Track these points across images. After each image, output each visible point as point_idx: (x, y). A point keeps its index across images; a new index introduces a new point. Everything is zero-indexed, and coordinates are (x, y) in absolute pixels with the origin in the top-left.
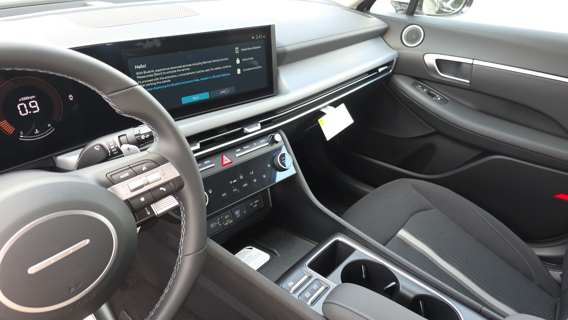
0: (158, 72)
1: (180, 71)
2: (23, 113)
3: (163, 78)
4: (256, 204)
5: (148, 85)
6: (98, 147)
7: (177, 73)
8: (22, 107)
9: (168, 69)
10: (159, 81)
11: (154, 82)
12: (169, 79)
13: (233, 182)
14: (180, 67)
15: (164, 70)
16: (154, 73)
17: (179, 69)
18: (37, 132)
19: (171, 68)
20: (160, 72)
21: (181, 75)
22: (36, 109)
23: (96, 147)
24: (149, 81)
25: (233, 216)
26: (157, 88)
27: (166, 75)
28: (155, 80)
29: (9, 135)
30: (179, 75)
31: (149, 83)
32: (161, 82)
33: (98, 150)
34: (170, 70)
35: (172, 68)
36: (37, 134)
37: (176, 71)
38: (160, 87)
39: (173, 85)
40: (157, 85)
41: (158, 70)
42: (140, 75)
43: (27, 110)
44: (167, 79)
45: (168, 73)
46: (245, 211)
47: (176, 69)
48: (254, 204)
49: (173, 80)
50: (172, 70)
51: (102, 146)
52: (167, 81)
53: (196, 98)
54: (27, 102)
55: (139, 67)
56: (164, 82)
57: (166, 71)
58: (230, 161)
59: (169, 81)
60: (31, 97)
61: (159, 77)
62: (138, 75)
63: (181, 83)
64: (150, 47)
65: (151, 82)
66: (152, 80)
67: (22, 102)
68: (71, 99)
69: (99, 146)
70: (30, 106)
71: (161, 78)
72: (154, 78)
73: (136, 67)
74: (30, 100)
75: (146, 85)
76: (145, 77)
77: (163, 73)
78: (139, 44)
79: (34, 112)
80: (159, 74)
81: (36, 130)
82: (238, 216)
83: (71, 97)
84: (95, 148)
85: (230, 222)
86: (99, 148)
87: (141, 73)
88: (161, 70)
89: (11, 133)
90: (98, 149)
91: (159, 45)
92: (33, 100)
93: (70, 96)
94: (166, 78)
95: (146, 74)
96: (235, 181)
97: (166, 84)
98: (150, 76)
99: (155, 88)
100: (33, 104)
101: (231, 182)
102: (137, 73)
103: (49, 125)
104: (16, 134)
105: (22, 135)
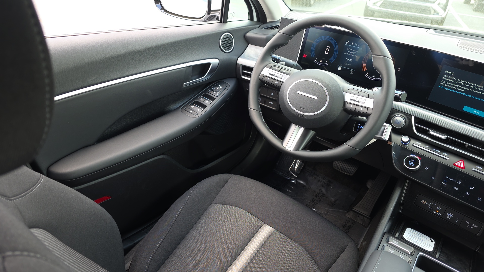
0: (459, 81)
1: (477, 88)
3: (460, 87)
4: (472, 226)
5: (446, 85)
7: (473, 89)
9: (468, 83)
10: (456, 87)
11: (452, 85)
12: (464, 89)
13: (449, 179)
14: (478, 86)
15: (464, 82)
16: (456, 80)
17: (477, 87)
19: (470, 83)
20: (461, 82)
21: (475, 91)
24: (449, 83)
25: (444, 213)
26: (451, 90)
27: (464, 86)
28: (453, 85)
30: (473, 91)
31: (448, 85)
32: (457, 89)
34: (469, 84)
35: (472, 84)
36: (373, 77)
37: (473, 87)
38: (453, 91)
39: (464, 94)
40: (453, 89)
41: (460, 80)
42: (445, 77)
44: (462, 89)
45: (466, 85)
46: (457, 220)
47: (474, 86)
48: (470, 225)
49: (466, 92)
50: (470, 85)
52: (461, 90)
53: (477, 113)
55: (448, 72)
56: (459, 89)
57: (465, 83)
58: (463, 167)
59: (463, 90)
61: (457, 84)
62: (444, 77)
63: (471, 97)
64: (464, 64)
65: (450, 85)
66: (451, 84)
71: (458, 86)
72: (454, 83)
73: (446, 71)
75: (445, 85)
76: (448, 80)
77: (462, 84)
78: (457, 59)
80: (459, 83)
81: (374, 76)
82: (448, 217)
85: (438, 214)
87: (447, 76)
88: (462, 81)
89: (364, 71)
91: (471, 65)
93: (399, 69)
94: (462, 87)
95: (449, 79)
96: (452, 180)
97: (459, 91)
98: (452, 81)
99: (449, 90)
101: (447, 177)
102: (444, 76)
103: (380, 77)
104: (366, 72)
105: (367, 74)
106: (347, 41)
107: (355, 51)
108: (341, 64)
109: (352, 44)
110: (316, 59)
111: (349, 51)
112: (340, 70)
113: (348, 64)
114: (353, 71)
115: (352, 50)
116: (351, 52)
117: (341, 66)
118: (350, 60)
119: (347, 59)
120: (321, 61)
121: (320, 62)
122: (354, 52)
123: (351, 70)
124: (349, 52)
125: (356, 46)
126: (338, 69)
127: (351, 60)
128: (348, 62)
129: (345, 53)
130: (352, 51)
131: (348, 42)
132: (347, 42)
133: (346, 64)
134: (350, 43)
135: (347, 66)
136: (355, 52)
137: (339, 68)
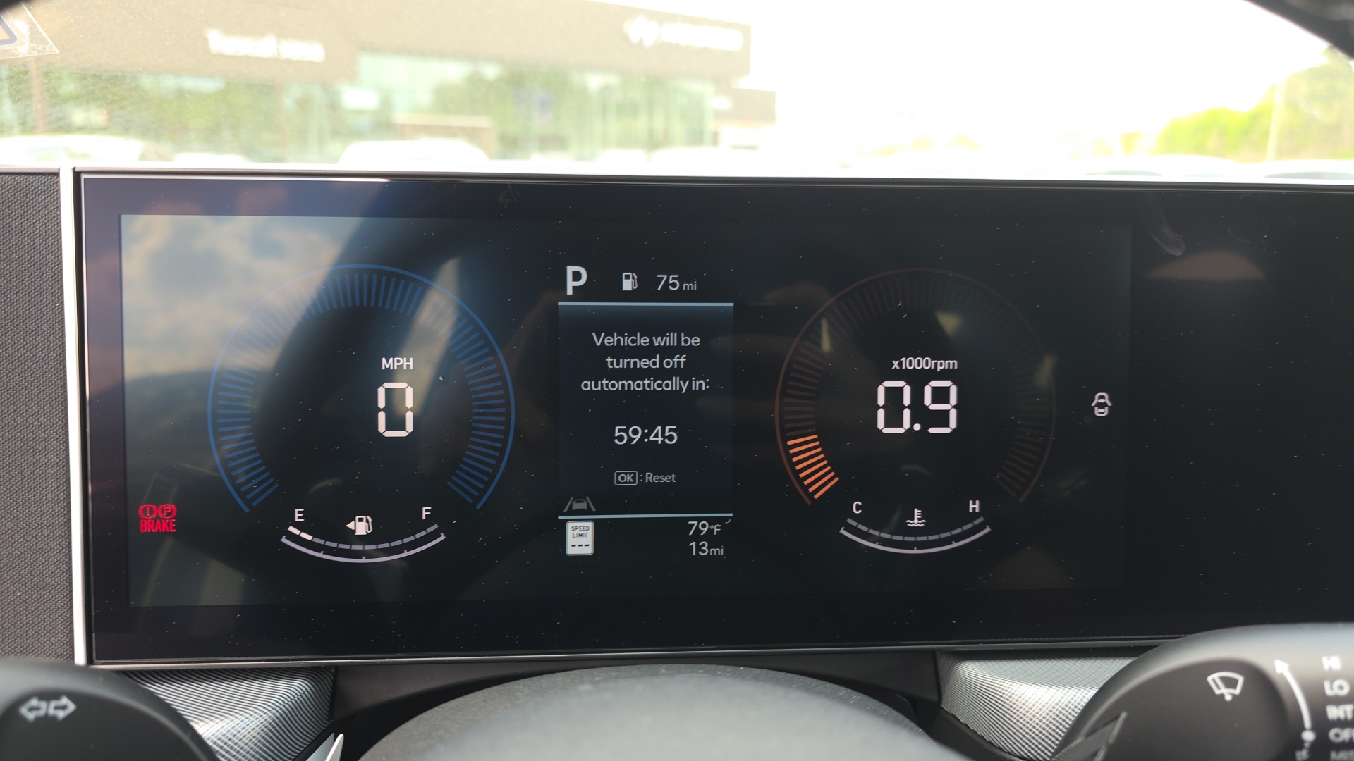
2: (887, 425)
6: (1230, 683)
8: (894, 394)
18: (917, 520)
22: (942, 418)
23: (1224, 680)
29: (809, 502)
33: (1228, 698)
36: (916, 531)
43: (907, 414)
51: (1261, 683)
54: (918, 379)
60: (943, 365)
67: (901, 374)
68: (1101, 413)
69: (1241, 680)
70: (927, 400)
74: (933, 375)
79: (933, 430)
83: (1102, 401)
84: (1214, 679)
86: (1237, 691)
89: (816, 496)
90: (1228, 694)
92: (944, 375)
93: (1102, 398)
100: (940, 396)
103: (974, 506)
104: (836, 502)
105: (855, 517)
106: (570, 270)
107: (671, 340)
108: (580, 497)
109: (628, 285)
110: (298, 515)
111: (619, 352)
112: (589, 551)
113: (649, 477)
114: (716, 528)
115: (643, 341)
116: (643, 363)
117: (589, 512)
118: (657, 435)
119: (626, 435)
120: (361, 527)
121: (351, 536)
122: (667, 352)
123: (700, 522)
124: (623, 363)
125: (666, 295)
126: (571, 551)
127: (664, 435)
128: (644, 456)
129: (588, 386)
130: (649, 352)
131: (577, 276)
132: (575, 277)
133: (626, 478)
134: (602, 285)
135: (644, 497)
136: (678, 350)
137: (571, 540)
